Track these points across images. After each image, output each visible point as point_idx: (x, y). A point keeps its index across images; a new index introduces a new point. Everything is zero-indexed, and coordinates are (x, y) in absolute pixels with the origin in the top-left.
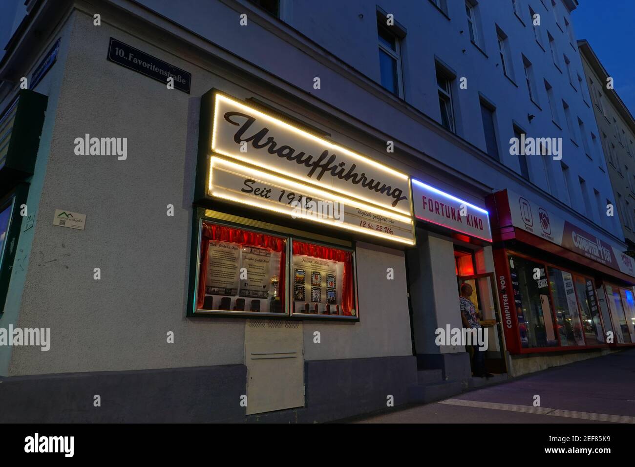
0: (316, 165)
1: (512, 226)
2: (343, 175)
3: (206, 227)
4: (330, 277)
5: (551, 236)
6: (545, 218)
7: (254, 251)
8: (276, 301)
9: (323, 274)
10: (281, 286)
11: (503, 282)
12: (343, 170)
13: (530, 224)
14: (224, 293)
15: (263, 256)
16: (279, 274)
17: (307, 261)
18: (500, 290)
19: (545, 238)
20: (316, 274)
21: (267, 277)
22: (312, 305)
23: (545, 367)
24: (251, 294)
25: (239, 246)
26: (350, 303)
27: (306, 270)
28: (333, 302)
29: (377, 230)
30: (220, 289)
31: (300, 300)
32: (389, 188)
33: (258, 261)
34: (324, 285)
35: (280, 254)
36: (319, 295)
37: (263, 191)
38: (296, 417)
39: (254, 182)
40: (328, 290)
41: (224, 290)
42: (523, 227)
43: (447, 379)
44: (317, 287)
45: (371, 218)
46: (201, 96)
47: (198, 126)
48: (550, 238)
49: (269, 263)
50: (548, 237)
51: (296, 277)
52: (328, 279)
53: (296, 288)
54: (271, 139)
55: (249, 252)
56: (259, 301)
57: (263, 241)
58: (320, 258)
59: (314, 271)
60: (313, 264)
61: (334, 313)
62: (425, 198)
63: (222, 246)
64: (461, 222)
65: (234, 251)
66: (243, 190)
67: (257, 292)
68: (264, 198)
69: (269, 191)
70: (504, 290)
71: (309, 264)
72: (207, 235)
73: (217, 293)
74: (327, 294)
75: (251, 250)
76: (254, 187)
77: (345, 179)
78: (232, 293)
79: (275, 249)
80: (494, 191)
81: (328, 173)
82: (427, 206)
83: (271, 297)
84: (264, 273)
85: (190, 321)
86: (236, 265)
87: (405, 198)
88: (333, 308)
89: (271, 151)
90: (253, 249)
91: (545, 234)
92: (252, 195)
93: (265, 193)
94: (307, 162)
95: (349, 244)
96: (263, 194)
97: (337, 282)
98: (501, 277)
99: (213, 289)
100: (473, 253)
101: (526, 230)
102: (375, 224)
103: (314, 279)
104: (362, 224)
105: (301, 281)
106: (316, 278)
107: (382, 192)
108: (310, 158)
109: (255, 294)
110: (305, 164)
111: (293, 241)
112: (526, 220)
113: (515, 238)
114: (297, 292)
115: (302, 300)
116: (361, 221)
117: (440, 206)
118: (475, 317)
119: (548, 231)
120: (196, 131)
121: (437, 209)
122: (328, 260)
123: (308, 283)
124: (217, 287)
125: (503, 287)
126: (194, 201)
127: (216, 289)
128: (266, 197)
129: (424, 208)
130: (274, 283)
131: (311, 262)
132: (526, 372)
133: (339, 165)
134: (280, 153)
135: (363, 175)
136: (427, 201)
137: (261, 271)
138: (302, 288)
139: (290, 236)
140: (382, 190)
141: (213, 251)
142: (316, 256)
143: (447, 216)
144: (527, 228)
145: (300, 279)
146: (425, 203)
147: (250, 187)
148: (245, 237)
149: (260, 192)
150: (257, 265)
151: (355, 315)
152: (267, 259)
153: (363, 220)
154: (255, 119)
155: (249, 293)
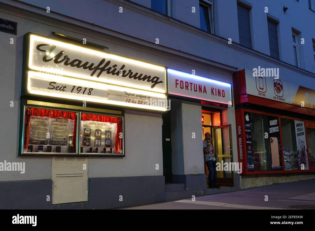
0: (97, 68)
1: (246, 94)
2: (115, 72)
3: (28, 110)
4: (108, 132)
5: (282, 98)
6: (279, 86)
7: (58, 120)
8: (71, 146)
9: (103, 130)
10: (74, 139)
11: (240, 130)
12: (115, 69)
13: (264, 91)
14: (40, 143)
15: (64, 122)
16: (73, 132)
17: (92, 124)
18: (238, 135)
19: (276, 100)
20: (98, 131)
21: (66, 134)
22: (94, 148)
23: (271, 183)
24: (56, 143)
25: (48, 118)
26: (119, 146)
27: (92, 129)
28: (109, 146)
29: (139, 103)
30: (38, 141)
31: (87, 145)
32: (150, 77)
33: (61, 125)
34: (103, 136)
35: (74, 121)
36: (99, 142)
37: (61, 88)
38: (82, 206)
39: (55, 83)
40: (106, 139)
41: (40, 141)
42: (257, 94)
43: (187, 189)
44: (99, 138)
45: (135, 96)
46: (23, 35)
47: (22, 53)
48: (282, 99)
49: (67, 126)
50: (280, 99)
51: (84, 133)
52: (106, 133)
53: (85, 139)
54: (66, 57)
55: (55, 120)
56: (60, 147)
57: (63, 114)
58: (100, 122)
59: (97, 129)
60: (96, 125)
61: (109, 152)
62: (178, 80)
63: (38, 119)
64: (206, 93)
65: (45, 121)
66: (49, 88)
67: (60, 142)
68: (62, 92)
69: (65, 87)
70: (240, 135)
71: (94, 125)
72: (29, 113)
73: (36, 144)
74: (105, 142)
75: (56, 120)
76: (56, 86)
77: (117, 75)
78: (45, 143)
79: (71, 118)
80: (238, 70)
81: (105, 73)
82: (179, 86)
83: (68, 145)
84: (64, 132)
85: (20, 158)
86: (47, 128)
87: (161, 82)
88: (108, 149)
89: (66, 64)
90: (57, 119)
91: (277, 97)
92: (54, 91)
93: (62, 88)
94: (90, 68)
95: (120, 113)
96: (61, 89)
97: (112, 135)
98: (238, 127)
99: (33, 141)
100: (221, 111)
101: (259, 96)
102: (137, 100)
103: (96, 133)
104: (128, 101)
105: (89, 135)
106: (98, 133)
107: (144, 80)
108: (92, 64)
109: (59, 143)
110: (89, 69)
111: (81, 113)
112: (260, 88)
113: (247, 101)
114: (85, 141)
115: (89, 145)
116: (128, 99)
117: (189, 85)
118: (211, 152)
119: (281, 94)
120: (21, 56)
121: (187, 87)
122: (106, 123)
123: (93, 136)
124: (36, 140)
125: (240, 133)
126: (21, 95)
127: (35, 142)
128: (63, 91)
129: (176, 87)
130: (70, 137)
131: (95, 124)
132: (254, 186)
133: (113, 67)
134: (72, 64)
135: (130, 71)
136: (179, 82)
137: (62, 131)
138: (88, 139)
139: (79, 111)
140: (144, 79)
141: (33, 122)
142: (97, 121)
143: (195, 91)
144: (260, 94)
145: (87, 134)
146: (177, 84)
147: (53, 86)
148: (52, 113)
149: (59, 88)
150: (60, 128)
151: (122, 153)
152: (65, 124)
153: (129, 99)
154: (55, 47)
155: (55, 143)
